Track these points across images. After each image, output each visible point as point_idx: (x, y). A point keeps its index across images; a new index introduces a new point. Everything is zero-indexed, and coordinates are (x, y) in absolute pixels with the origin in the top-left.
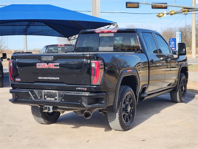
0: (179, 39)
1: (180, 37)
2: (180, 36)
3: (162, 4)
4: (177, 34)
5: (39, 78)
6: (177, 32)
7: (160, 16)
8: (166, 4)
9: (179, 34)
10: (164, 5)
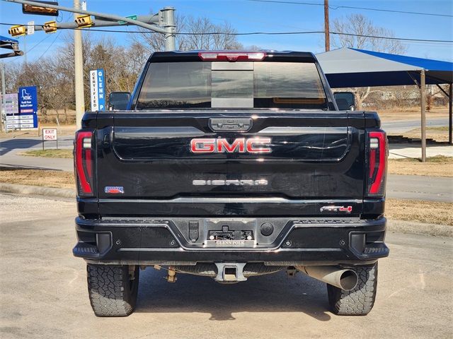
0: (99, 88)
1: (100, 84)
2: (100, 81)
3: (47, 5)
4: (91, 76)
5: (196, 182)
6: (91, 72)
7: (17, 32)
8: (56, 4)
9: (98, 77)
10: (51, 8)
